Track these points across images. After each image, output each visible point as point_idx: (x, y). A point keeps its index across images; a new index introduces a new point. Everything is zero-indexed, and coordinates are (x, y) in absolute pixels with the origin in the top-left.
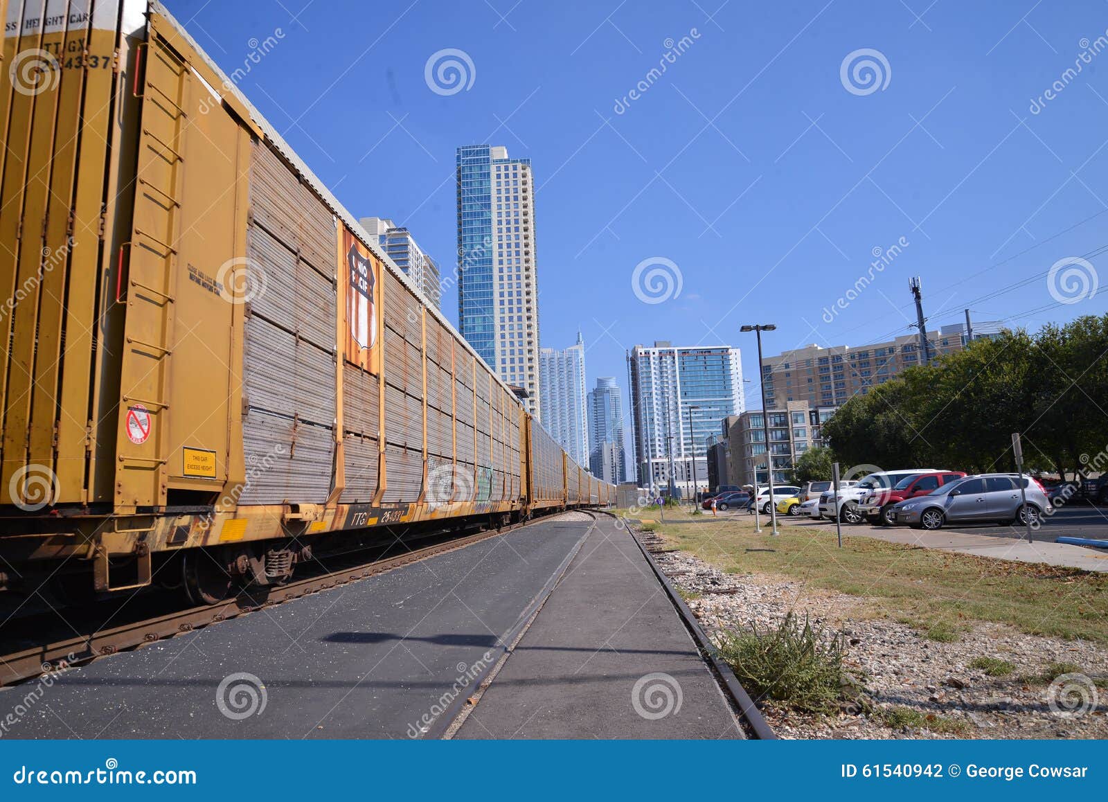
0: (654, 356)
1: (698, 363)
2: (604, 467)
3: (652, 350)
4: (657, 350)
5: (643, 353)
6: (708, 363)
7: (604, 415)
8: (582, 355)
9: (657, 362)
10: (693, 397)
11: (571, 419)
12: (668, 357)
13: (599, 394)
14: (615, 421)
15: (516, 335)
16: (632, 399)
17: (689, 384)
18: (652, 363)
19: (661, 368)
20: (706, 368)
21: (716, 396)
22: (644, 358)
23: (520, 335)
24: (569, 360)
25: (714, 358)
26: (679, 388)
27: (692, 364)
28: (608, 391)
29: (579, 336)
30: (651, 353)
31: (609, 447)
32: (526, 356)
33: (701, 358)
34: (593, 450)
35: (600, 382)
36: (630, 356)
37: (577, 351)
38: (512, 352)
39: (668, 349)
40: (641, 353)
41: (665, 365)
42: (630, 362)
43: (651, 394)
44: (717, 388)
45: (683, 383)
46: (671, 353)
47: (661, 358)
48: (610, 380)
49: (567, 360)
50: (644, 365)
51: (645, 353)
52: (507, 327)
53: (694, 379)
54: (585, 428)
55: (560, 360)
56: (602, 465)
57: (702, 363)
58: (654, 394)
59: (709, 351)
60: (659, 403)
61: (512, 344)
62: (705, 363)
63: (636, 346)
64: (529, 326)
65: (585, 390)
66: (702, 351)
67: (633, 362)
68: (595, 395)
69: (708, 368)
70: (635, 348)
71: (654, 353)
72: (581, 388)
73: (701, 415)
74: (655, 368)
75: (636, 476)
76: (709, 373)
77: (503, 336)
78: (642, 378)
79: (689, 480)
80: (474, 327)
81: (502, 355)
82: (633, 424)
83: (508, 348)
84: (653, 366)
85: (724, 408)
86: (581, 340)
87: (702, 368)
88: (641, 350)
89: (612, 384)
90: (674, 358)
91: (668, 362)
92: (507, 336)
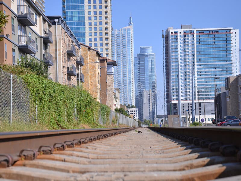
0: (180, 34)
1: (209, 39)
2: (144, 105)
3: (179, 31)
4: (182, 31)
5: (173, 33)
6: (216, 39)
7: (144, 72)
8: (132, 32)
9: (182, 38)
10: (204, 62)
11: (124, 74)
12: (189, 35)
13: (141, 57)
14: (151, 76)
15: (98, 24)
16: (165, 62)
17: (202, 53)
18: (179, 39)
19: (185, 42)
20: (214, 42)
21: (219, 61)
22: (174, 36)
23: (101, 23)
24: (123, 36)
25: (220, 36)
26: (195, 56)
27: (206, 40)
28: (147, 56)
29: (130, 20)
30: (179, 33)
31: (147, 92)
32: (104, 37)
33: (212, 36)
34: (138, 94)
35: (142, 49)
36: (165, 34)
37: (129, 30)
38: (96, 34)
39: (190, 30)
40: (172, 33)
41: (187, 40)
42: (164, 38)
43: (177, 59)
44: (221, 52)
45: (199, 53)
46: (192, 32)
47: (185, 36)
48: (149, 48)
49: (122, 35)
50: (174, 41)
51: (175, 33)
52: (93, 19)
53: (206, 50)
54: (133, 80)
55: (118, 35)
56: (142, 104)
57: (212, 39)
58: (179, 59)
59: (217, 31)
60: (183, 65)
61: (95, 29)
62: (214, 39)
63: (169, 28)
64: (106, 18)
65: (133, 55)
66: (213, 32)
67: (167, 38)
68: (139, 58)
69: (216, 43)
70: (168, 29)
71: (180, 33)
72: (131, 54)
73: (210, 73)
74: (180, 43)
75: (166, 111)
76: (216, 46)
77: (90, 24)
78: (172, 49)
79: (200, 115)
80: (72, 17)
81: (89, 36)
82: (165, 78)
83: (93, 31)
84: (179, 41)
85: (225, 69)
86: (131, 22)
87: (212, 43)
88: (172, 31)
89: (150, 51)
90: (193, 36)
91: (190, 38)
92: (93, 24)
